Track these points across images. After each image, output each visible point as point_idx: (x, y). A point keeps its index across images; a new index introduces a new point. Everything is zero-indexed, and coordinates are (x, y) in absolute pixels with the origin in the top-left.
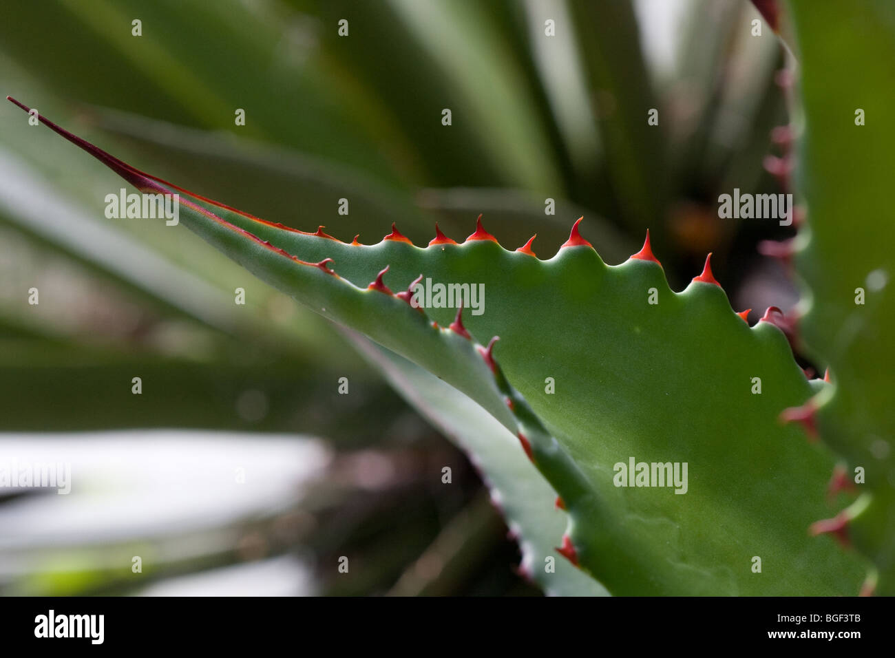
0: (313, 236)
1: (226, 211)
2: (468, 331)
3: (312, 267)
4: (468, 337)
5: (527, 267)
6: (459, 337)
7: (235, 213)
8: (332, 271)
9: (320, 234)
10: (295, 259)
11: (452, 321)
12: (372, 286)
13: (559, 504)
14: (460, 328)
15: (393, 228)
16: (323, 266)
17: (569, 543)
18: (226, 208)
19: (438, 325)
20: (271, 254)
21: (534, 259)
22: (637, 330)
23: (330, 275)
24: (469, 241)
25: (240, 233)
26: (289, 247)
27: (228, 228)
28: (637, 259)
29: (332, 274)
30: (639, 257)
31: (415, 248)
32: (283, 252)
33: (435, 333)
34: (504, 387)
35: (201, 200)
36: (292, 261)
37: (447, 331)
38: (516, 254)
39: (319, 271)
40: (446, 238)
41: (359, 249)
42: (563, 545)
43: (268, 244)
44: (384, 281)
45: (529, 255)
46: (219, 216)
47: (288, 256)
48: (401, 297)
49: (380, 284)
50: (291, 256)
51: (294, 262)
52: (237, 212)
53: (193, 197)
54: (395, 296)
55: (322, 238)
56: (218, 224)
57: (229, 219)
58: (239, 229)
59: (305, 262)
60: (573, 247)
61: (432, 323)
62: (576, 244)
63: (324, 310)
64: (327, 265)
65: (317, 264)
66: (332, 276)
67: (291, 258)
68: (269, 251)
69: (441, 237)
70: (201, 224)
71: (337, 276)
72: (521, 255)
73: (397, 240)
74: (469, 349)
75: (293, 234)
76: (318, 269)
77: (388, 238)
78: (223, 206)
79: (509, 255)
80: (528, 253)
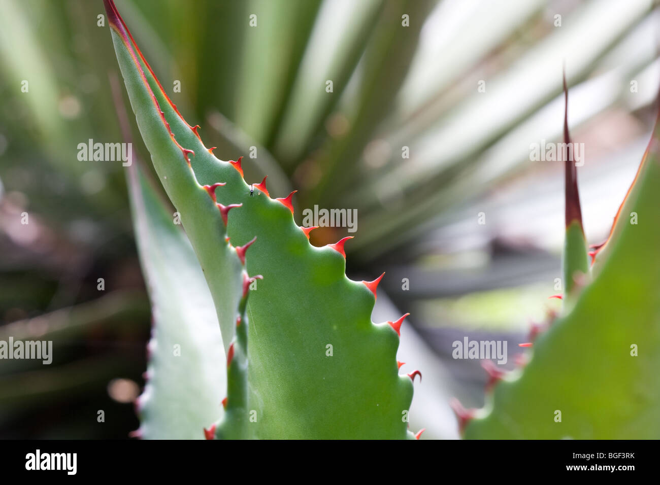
0: (189, 128)
1: (150, 74)
2: (246, 260)
3: (179, 149)
4: (243, 262)
5: (299, 242)
6: (237, 258)
7: (154, 79)
8: (189, 160)
9: (194, 130)
10: (172, 135)
11: (241, 245)
12: (207, 187)
13: (224, 402)
14: (243, 254)
15: (240, 159)
16: (186, 153)
17: (213, 430)
18: (152, 72)
19: (229, 241)
20: (160, 122)
21: (307, 240)
22: (335, 327)
23: (186, 161)
24: (277, 201)
25: (151, 95)
26: (172, 125)
27: (146, 86)
28: (365, 285)
29: (188, 161)
30: (367, 284)
31: (242, 181)
32: (168, 126)
33: (224, 244)
34: (242, 309)
35: (140, 56)
36: (169, 135)
37: (232, 249)
38: (298, 229)
39: (181, 154)
40: (265, 188)
41: (210, 156)
42: (209, 429)
43: (163, 114)
44: (216, 190)
45: (306, 235)
46: (145, 75)
47: (170, 131)
48: (220, 207)
49: (212, 190)
50: (171, 132)
51: (171, 137)
52: (156, 80)
53: (137, 51)
54: (217, 204)
55: (194, 133)
56: (142, 79)
57: (148, 81)
58: (152, 93)
59: (176, 142)
60: (335, 251)
61: (226, 237)
62: (338, 250)
63: (165, 178)
64: (188, 154)
65: (183, 149)
66: (187, 163)
67: (170, 133)
68: (160, 119)
69: (263, 185)
70: (132, 72)
71: (190, 165)
72: (301, 232)
73: (235, 168)
74: (238, 270)
75: (178, 117)
76: (182, 152)
77: (232, 162)
78: (150, 70)
79: (294, 226)
80: (306, 234)
